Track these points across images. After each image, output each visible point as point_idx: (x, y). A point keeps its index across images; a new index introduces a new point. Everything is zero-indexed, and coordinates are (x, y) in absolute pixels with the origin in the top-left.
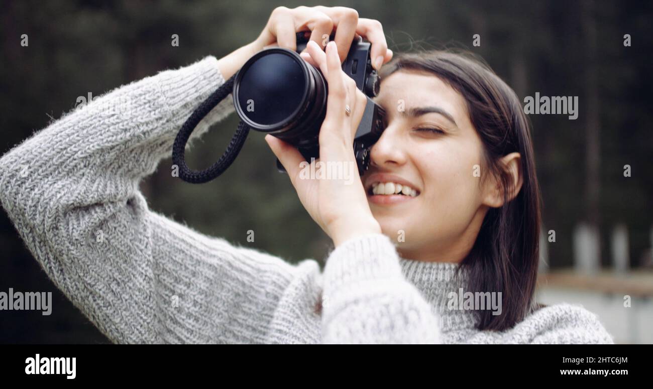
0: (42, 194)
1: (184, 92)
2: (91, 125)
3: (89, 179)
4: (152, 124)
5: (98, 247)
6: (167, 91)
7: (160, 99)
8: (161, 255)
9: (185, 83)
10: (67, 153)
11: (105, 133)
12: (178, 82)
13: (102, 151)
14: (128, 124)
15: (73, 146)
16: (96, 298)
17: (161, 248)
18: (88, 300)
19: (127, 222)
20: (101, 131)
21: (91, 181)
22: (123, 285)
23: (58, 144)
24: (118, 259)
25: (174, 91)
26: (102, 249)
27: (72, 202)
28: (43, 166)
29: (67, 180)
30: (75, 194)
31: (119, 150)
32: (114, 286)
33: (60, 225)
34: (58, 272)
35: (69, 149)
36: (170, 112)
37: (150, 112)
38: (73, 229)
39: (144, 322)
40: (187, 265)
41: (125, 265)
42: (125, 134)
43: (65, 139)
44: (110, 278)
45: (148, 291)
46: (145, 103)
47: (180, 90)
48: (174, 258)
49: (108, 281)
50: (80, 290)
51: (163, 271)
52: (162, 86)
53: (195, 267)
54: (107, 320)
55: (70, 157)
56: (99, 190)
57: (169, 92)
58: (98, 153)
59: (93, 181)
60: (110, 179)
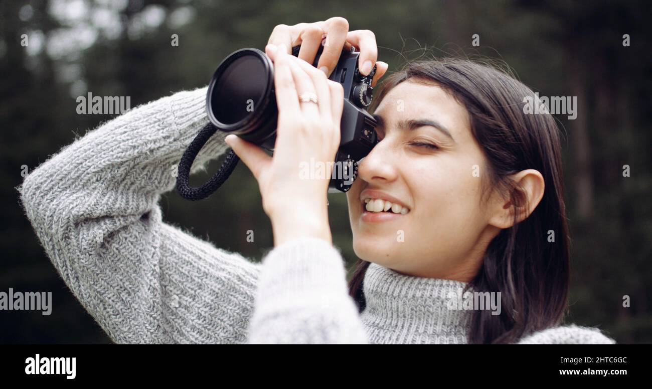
0: (58, 205)
1: (192, 112)
2: (105, 141)
3: (100, 192)
4: (159, 142)
5: (108, 257)
6: (177, 110)
7: (169, 119)
8: (168, 266)
9: (195, 103)
10: (82, 167)
11: (115, 149)
12: (189, 102)
13: (112, 166)
14: (136, 141)
15: (88, 161)
16: (106, 306)
17: (168, 260)
18: (99, 307)
19: (139, 233)
20: (113, 147)
21: (102, 194)
22: (133, 294)
23: (76, 159)
24: (128, 269)
25: (184, 111)
26: (112, 259)
27: (82, 213)
28: (63, 179)
29: (82, 193)
30: (86, 206)
31: (128, 165)
32: (124, 295)
33: (71, 235)
34: (74, 279)
35: (84, 164)
36: (178, 131)
37: (159, 130)
38: (82, 239)
39: (148, 331)
40: (193, 277)
41: (135, 275)
42: (134, 151)
43: (82, 154)
44: (121, 288)
45: (151, 301)
46: (155, 122)
47: (189, 110)
48: (180, 269)
49: (118, 290)
50: (93, 298)
51: (169, 282)
52: (173, 105)
53: (202, 280)
54: (117, 329)
55: (84, 171)
56: (109, 203)
57: (178, 111)
58: (109, 168)
59: (104, 195)
60: (122, 193)
